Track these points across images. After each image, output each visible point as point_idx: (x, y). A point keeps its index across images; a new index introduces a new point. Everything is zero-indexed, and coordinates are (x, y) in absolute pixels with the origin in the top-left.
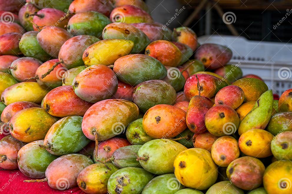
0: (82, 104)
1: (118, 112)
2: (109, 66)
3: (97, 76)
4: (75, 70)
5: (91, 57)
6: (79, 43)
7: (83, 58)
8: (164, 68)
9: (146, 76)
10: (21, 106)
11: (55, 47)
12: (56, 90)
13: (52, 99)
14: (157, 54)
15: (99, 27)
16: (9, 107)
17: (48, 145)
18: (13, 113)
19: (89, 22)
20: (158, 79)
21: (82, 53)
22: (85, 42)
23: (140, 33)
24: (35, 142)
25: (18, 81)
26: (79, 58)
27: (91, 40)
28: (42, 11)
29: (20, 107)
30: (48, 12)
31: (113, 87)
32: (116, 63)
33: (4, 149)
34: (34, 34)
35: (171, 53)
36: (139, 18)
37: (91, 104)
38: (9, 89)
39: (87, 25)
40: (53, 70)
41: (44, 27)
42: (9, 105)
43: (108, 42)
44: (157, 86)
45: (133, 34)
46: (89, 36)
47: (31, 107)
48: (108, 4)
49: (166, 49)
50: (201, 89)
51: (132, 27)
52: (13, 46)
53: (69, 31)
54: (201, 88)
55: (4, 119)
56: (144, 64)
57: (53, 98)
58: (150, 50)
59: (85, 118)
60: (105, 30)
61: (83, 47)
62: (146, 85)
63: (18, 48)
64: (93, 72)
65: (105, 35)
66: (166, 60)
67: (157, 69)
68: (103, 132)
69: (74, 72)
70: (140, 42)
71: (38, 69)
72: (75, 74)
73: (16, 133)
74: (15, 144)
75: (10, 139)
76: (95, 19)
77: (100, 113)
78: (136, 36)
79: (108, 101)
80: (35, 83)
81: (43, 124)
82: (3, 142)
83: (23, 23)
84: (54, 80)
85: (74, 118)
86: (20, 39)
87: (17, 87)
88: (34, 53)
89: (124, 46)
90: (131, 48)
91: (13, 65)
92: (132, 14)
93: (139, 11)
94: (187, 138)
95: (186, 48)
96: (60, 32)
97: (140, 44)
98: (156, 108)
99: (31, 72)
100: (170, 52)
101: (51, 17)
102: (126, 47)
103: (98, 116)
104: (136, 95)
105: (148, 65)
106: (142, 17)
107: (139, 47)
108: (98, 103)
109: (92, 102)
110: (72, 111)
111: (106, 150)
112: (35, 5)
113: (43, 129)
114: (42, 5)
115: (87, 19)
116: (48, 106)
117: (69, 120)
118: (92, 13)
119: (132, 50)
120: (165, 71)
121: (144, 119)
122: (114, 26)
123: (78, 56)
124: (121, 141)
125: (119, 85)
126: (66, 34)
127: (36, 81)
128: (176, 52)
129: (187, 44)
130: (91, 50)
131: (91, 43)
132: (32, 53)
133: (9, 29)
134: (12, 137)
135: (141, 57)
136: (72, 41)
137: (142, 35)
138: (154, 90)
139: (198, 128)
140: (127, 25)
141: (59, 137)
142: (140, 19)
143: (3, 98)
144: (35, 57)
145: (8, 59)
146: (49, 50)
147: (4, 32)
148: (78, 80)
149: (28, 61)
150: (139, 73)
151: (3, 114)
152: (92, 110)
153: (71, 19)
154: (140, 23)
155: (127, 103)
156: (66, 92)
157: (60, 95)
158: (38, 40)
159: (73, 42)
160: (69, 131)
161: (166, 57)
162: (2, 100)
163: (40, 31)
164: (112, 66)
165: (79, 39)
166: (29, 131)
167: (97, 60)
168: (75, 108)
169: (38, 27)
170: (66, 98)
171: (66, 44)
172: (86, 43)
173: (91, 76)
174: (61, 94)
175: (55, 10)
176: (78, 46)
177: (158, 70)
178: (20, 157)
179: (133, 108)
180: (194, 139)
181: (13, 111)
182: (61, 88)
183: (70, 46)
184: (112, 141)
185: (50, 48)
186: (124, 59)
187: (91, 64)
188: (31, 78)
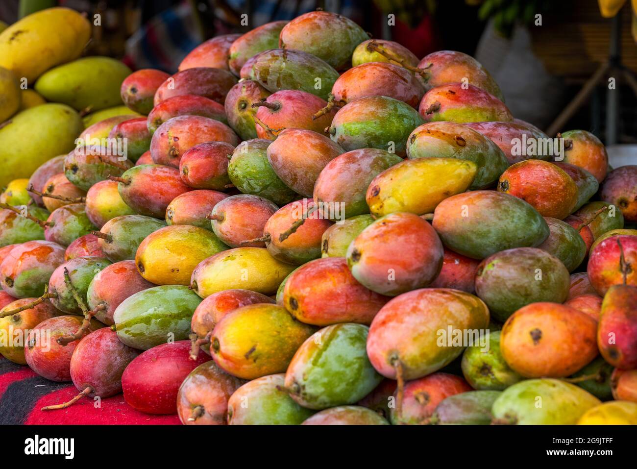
0: (365, 297)
1: (445, 318)
2: (423, 217)
3: (401, 239)
4: (350, 224)
5: (385, 196)
6: (359, 165)
7: (367, 198)
8: (543, 221)
9: (505, 239)
10: (234, 299)
11: (306, 173)
12: (310, 266)
13: (303, 287)
14: (525, 189)
15: (399, 131)
16: (210, 301)
17: (295, 386)
18: (218, 315)
19: (378, 121)
20: (530, 245)
21: (366, 188)
22: (370, 165)
23: (489, 144)
24: (265, 379)
25: (226, 245)
26: (358, 198)
27: (383, 160)
28: (275, 95)
29: (233, 301)
30: (289, 98)
31: (434, 263)
32: (439, 210)
33: (199, 391)
34: (260, 146)
35: (557, 188)
36: (482, 110)
37: (384, 299)
38: (207, 263)
39: (373, 127)
40: (302, 224)
41: (283, 131)
42: (208, 296)
43: (422, 164)
44: (530, 262)
45: (473, 147)
46: (378, 151)
47: (254, 302)
48: (414, 81)
49: (546, 179)
50: (627, 269)
51: (471, 131)
52: (216, 169)
53: (334, 139)
54: (629, 269)
55: (198, 326)
56: (500, 212)
57: (305, 284)
58: (509, 182)
59: (375, 329)
60: (412, 138)
61: (368, 174)
62: (506, 260)
63: (226, 174)
64: (392, 231)
65: (412, 148)
66: (546, 203)
67: (528, 223)
68: (413, 360)
69: (347, 229)
70: (487, 164)
71: (269, 220)
72: (349, 233)
73: (226, 358)
74: (222, 381)
75: (212, 371)
76: (390, 114)
77: (407, 319)
78: (480, 151)
79: (425, 292)
80: (261, 249)
81: (283, 339)
82: (198, 376)
83: (234, 121)
84: (303, 243)
85: (352, 329)
86: (232, 156)
87: (224, 258)
88: (260, 185)
89: (456, 172)
90: (470, 177)
91: (215, 211)
92: (467, 103)
93: (483, 95)
94: (598, 377)
95: (584, 177)
96: (317, 141)
97: (487, 168)
98: (530, 311)
99: (254, 227)
100: (553, 185)
101: (296, 109)
102: (459, 176)
103: (404, 325)
104: (484, 280)
105: (509, 215)
106: (489, 108)
107: (486, 175)
108: (403, 298)
109: (388, 295)
110: (343, 313)
111: (422, 399)
112: (261, 82)
113: (282, 350)
114: (276, 84)
115: (373, 113)
116: (295, 301)
117: (340, 332)
118: (383, 100)
119: (472, 183)
120: (545, 229)
121: (505, 334)
122: (433, 129)
123: (355, 194)
124: (450, 382)
125: (446, 257)
126: (329, 146)
127: (265, 247)
128: (567, 185)
129: (586, 168)
130: (385, 181)
131: (384, 167)
132: (255, 186)
133: (206, 134)
134: (215, 365)
135: (493, 198)
136: (343, 161)
137: (491, 149)
138: (524, 269)
139: (626, 356)
140: (461, 126)
141: (317, 369)
142: (484, 113)
143: (195, 281)
144: (261, 195)
145: (205, 198)
146: (292, 179)
147: (195, 140)
148: (359, 246)
149: (248, 204)
150: (489, 232)
151: (196, 317)
152: (390, 312)
153: (338, 113)
154: (486, 123)
155: (465, 298)
156: (332, 271)
157: (320, 277)
158: (269, 159)
159: (346, 163)
160: (340, 356)
161: (544, 197)
162: (193, 287)
163: (273, 141)
164: (429, 216)
165: (358, 157)
166: (253, 354)
167: (398, 203)
168: (350, 307)
169: (270, 131)
170: (332, 284)
171: (331, 168)
172: (372, 166)
173: (388, 239)
174: (322, 275)
175: (303, 93)
176: (357, 171)
177: (531, 225)
178: (233, 410)
179: (478, 308)
180: (616, 381)
181: (217, 311)
182: (321, 263)
183: (340, 173)
184: (433, 380)
185: (295, 175)
186: (457, 202)
187: (384, 212)
188: (255, 240)
